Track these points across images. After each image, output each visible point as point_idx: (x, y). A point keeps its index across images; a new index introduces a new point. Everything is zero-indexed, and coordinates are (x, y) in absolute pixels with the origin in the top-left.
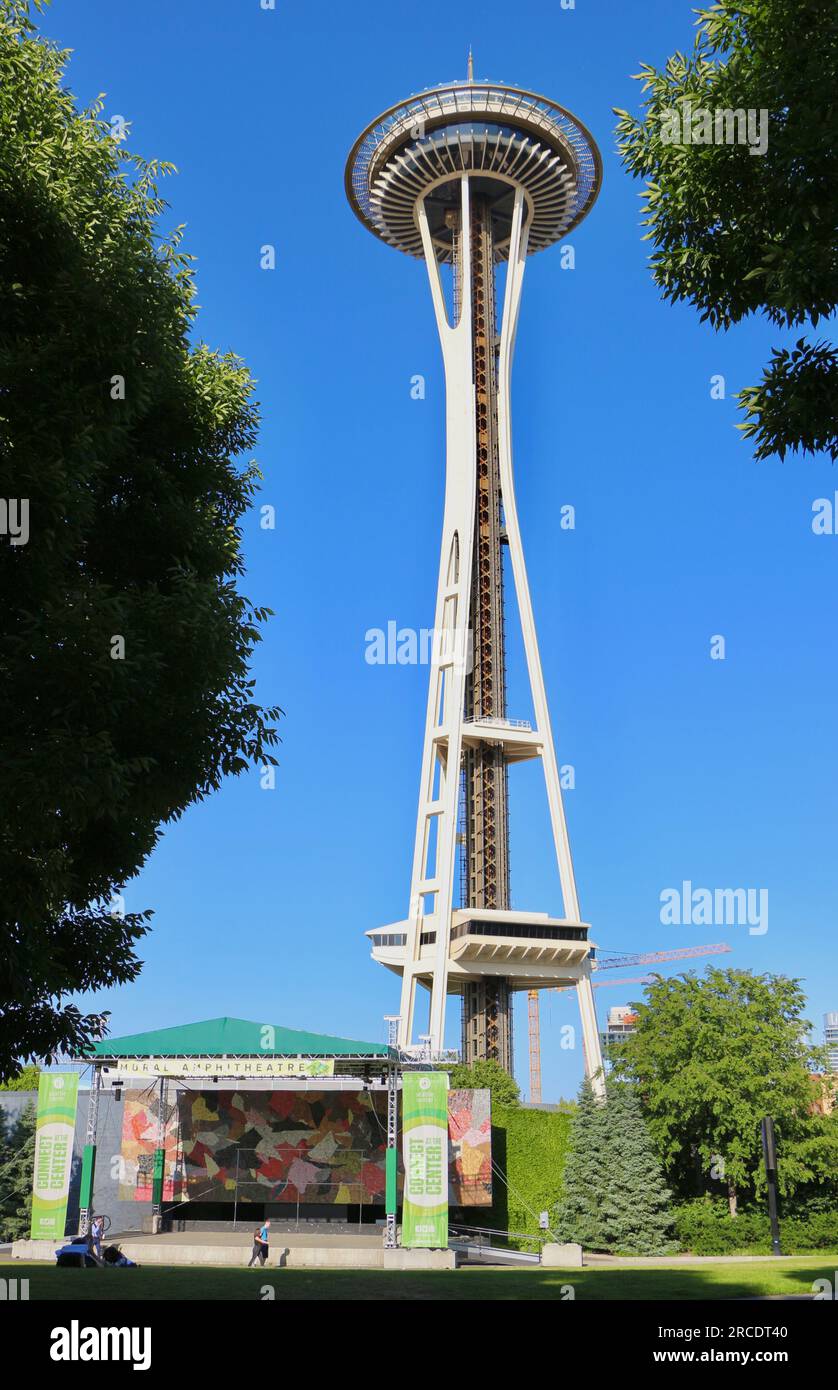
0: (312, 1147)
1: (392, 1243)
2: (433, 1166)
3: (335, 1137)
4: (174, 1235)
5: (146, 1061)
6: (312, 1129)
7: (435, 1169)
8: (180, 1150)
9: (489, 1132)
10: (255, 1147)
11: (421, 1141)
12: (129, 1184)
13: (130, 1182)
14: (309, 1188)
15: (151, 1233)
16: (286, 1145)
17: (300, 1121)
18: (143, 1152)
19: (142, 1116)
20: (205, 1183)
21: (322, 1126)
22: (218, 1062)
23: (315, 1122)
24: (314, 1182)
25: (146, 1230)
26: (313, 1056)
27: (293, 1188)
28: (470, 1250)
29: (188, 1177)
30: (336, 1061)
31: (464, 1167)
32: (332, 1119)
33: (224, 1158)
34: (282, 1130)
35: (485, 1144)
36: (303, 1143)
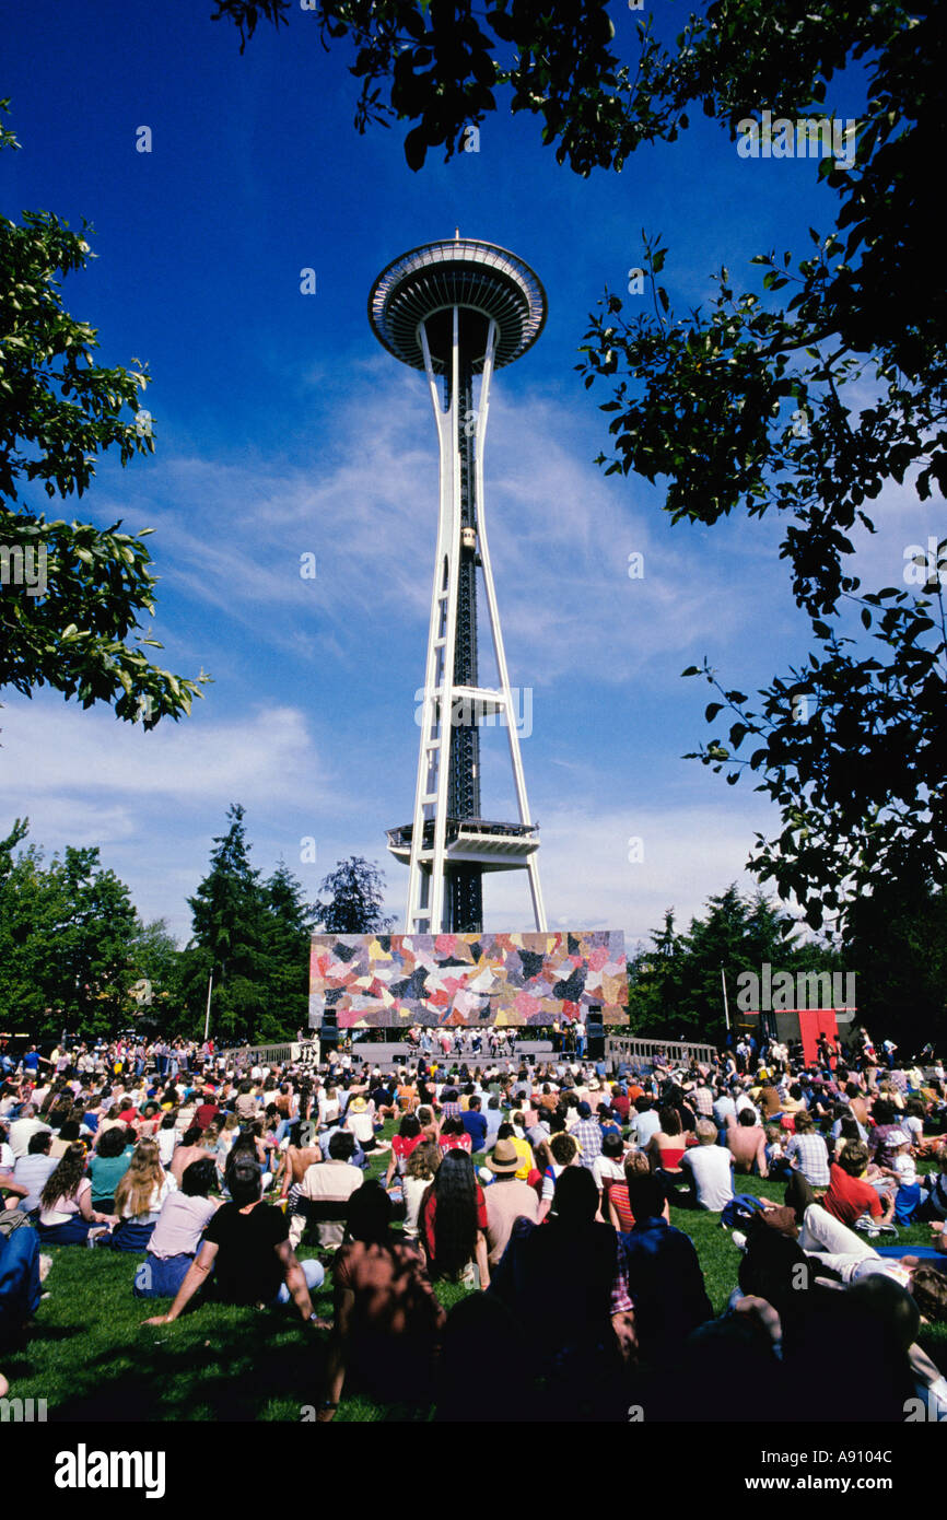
0: (473, 980)
3: (493, 972)
6: (472, 965)
8: (360, 985)
9: (624, 964)
10: (424, 981)
13: (318, 1012)
14: (471, 1012)
16: (450, 979)
17: (462, 958)
18: (329, 987)
19: (325, 957)
20: (381, 1012)
21: (480, 963)
24: (477, 1006)
27: (457, 1013)
33: (398, 991)
34: (447, 967)
36: (465, 976)
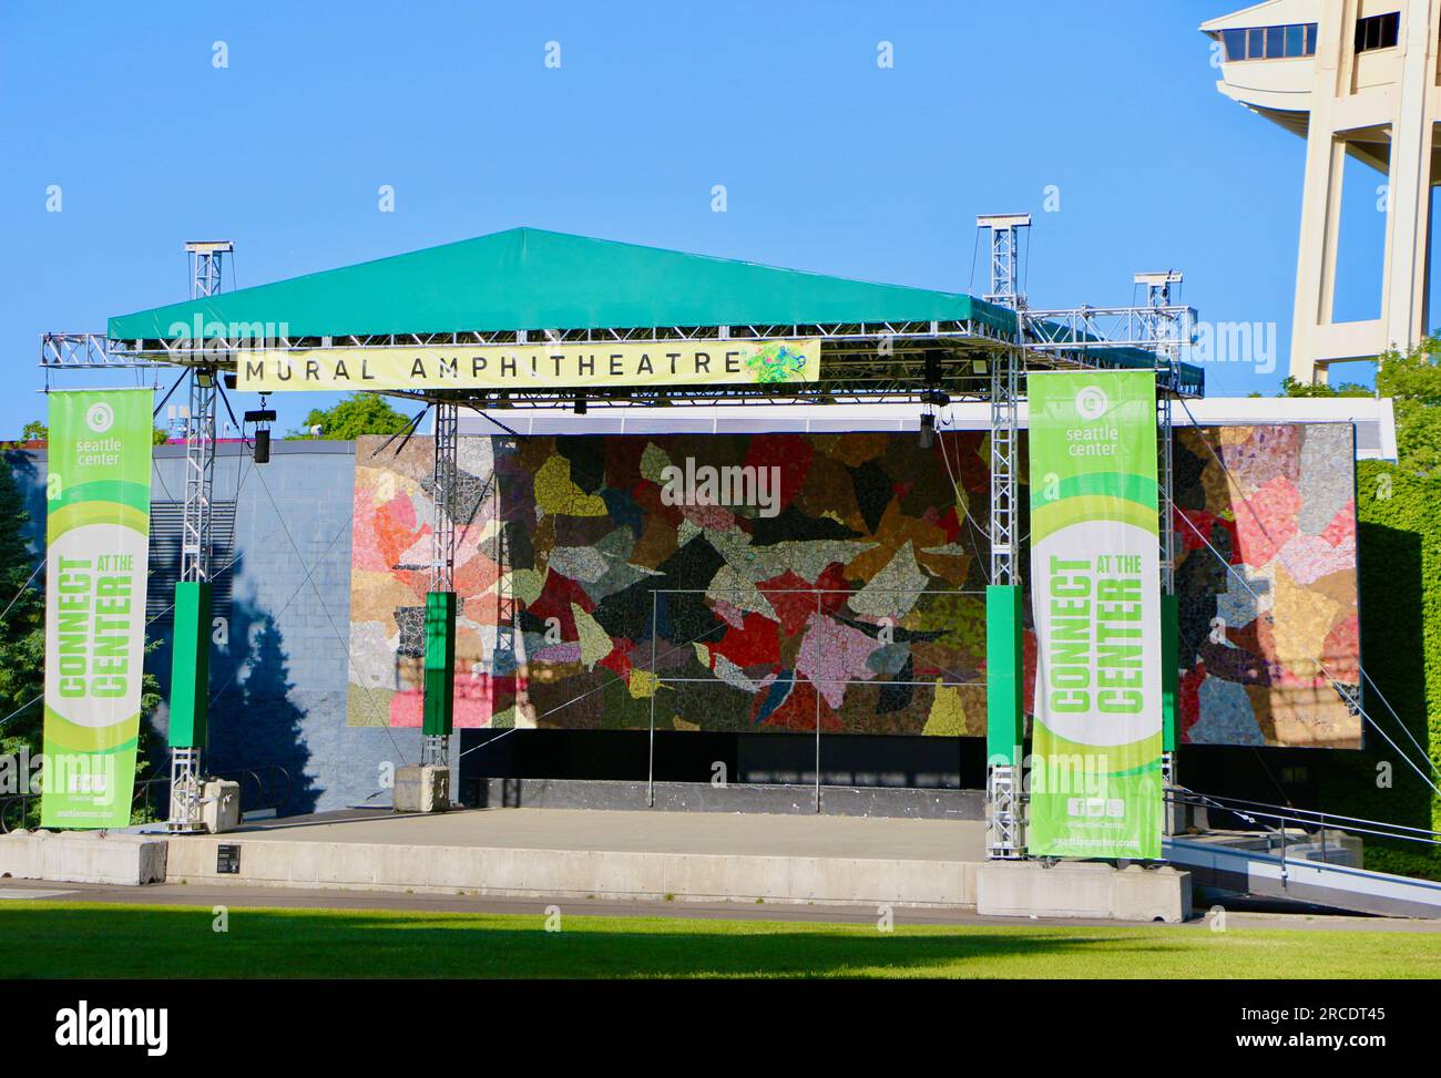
0: (860, 584)
1: (1008, 845)
2: (1119, 633)
3: (922, 559)
4: (494, 816)
5: (314, 354)
6: (858, 536)
7: (1124, 641)
8: (508, 595)
9: (1350, 543)
10: (706, 584)
11: (1087, 565)
12: (376, 684)
13: (376, 678)
14: (852, 693)
15: (414, 812)
16: (788, 578)
17: (826, 514)
18: (411, 599)
19: (402, 505)
20: (575, 679)
21: (883, 527)
22: (506, 351)
23: (865, 515)
24: (866, 675)
25: (404, 804)
26: (761, 329)
27: (807, 692)
28: (1256, 869)
29: (531, 665)
30: (825, 346)
31: (1279, 637)
32: (912, 509)
33: (622, 614)
34: (776, 541)
35: (1338, 577)
36: (835, 573)
